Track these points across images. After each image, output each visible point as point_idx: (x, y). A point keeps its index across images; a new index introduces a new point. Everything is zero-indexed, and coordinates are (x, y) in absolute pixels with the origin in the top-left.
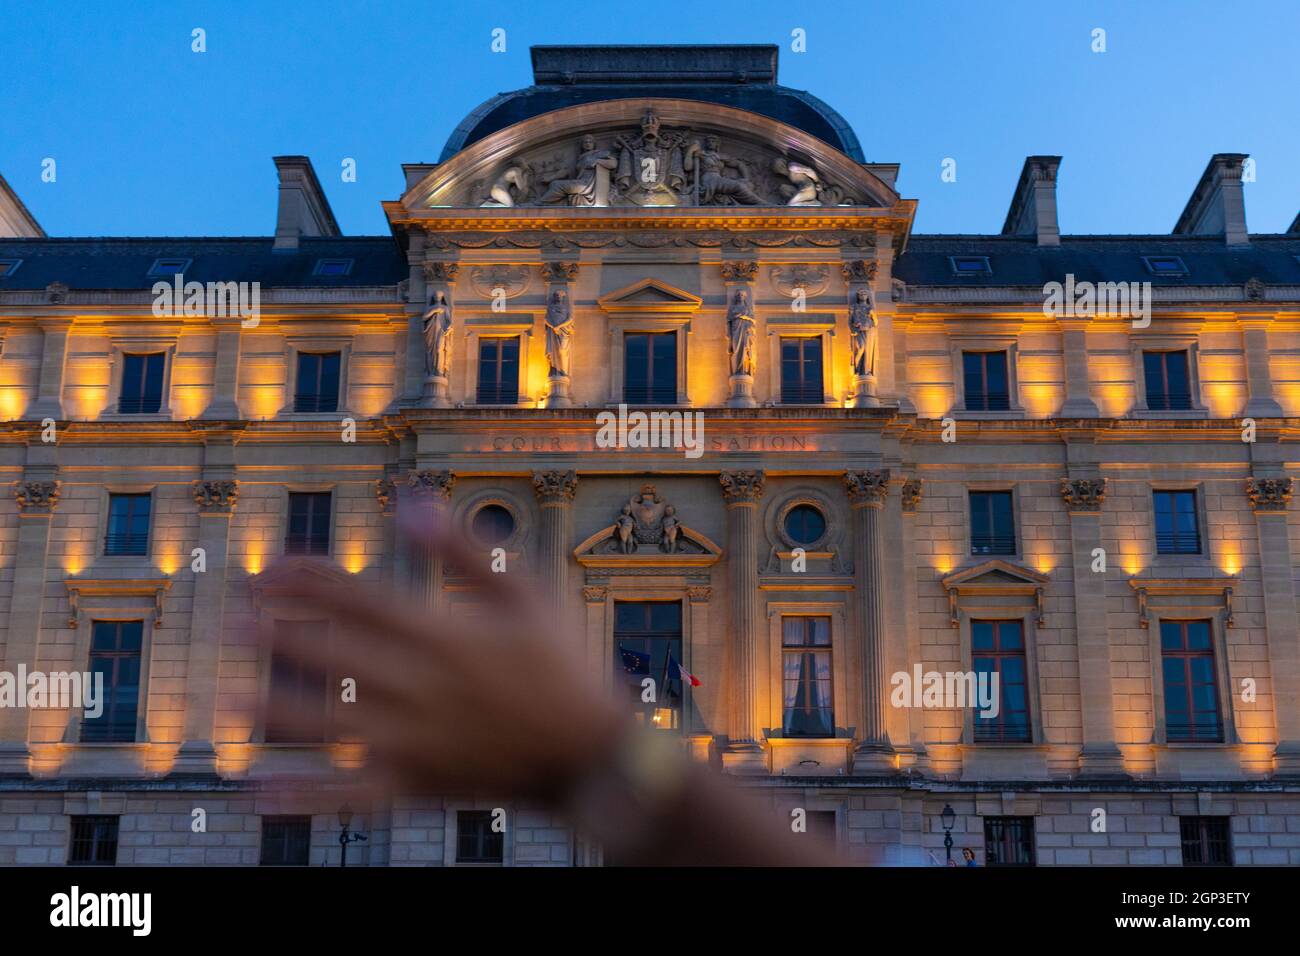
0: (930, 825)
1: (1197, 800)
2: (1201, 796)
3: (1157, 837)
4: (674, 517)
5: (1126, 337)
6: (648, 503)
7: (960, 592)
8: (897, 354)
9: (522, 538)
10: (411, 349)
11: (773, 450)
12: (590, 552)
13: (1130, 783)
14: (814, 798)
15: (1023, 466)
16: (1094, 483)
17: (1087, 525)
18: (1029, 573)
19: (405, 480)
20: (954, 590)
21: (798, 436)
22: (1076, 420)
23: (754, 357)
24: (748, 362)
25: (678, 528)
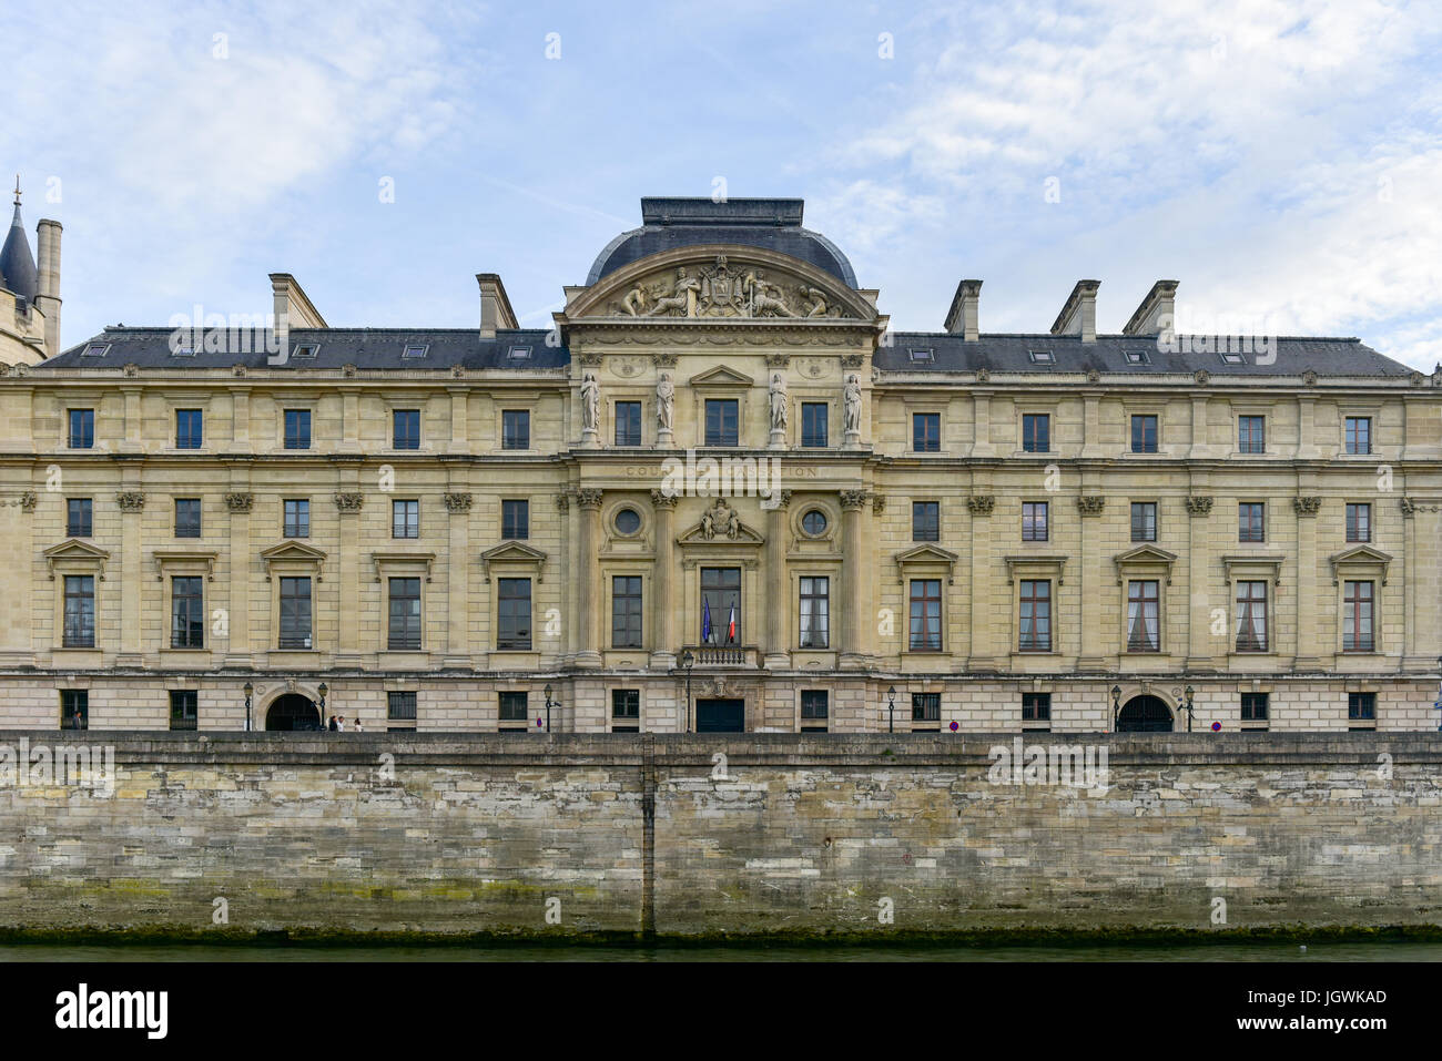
0: (880, 697)
1: (1033, 684)
2: (1036, 682)
3: (1009, 704)
4: (736, 517)
5: (1013, 406)
6: (721, 508)
7: (905, 563)
8: (872, 416)
9: (645, 530)
10: (573, 409)
11: (796, 477)
12: (687, 539)
13: (997, 674)
14: (816, 683)
15: (946, 487)
16: (987, 498)
17: (981, 524)
18: (946, 552)
19: (574, 493)
20: (902, 562)
21: (812, 468)
22: (979, 459)
23: (785, 417)
24: (782, 420)
25: (739, 525)
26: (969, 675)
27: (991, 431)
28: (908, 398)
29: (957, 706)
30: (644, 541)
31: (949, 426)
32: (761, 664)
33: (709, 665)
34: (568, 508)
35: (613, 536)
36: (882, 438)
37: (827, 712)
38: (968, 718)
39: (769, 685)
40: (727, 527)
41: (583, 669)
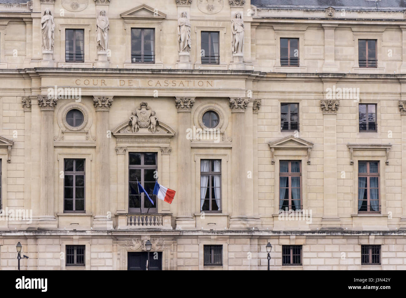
0: (260, 249)
1: (369, 238)
2: (370, 237)
3: (351, 253)
4: (155, 117)
5: (352, 33)
6: (144, 109)
7: (276, 149)
8: (252, 40)
9: (88, 125)
10: (34, 34)
11: (199, 87)
12: (119, 132)
13: (343, 232)
14: (215, 239)
15: (305, 92)
16: (334, 101)
17: (330, 119)
18: (305, 141)
19: (37, 97)
20: (274, 148)
21: (210, 81)
22: (328, 74)
23: (190, 43)
24: (188, 46)
25: (157, 122)
26: (324, 232)
27: (336, 51)
28: (276, 27)
29: (314, 255)
30: (87, 133)
31: (306, 47)
32: (174, 226)
33: (137, 226)
34: (30, 107)
35: (64, 129)
36: (258, 56)
37: (222, 261)
38: (323, 263)
39: (180, 241)
40: (148, 123)
41: (44, 230)
